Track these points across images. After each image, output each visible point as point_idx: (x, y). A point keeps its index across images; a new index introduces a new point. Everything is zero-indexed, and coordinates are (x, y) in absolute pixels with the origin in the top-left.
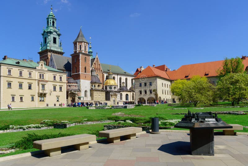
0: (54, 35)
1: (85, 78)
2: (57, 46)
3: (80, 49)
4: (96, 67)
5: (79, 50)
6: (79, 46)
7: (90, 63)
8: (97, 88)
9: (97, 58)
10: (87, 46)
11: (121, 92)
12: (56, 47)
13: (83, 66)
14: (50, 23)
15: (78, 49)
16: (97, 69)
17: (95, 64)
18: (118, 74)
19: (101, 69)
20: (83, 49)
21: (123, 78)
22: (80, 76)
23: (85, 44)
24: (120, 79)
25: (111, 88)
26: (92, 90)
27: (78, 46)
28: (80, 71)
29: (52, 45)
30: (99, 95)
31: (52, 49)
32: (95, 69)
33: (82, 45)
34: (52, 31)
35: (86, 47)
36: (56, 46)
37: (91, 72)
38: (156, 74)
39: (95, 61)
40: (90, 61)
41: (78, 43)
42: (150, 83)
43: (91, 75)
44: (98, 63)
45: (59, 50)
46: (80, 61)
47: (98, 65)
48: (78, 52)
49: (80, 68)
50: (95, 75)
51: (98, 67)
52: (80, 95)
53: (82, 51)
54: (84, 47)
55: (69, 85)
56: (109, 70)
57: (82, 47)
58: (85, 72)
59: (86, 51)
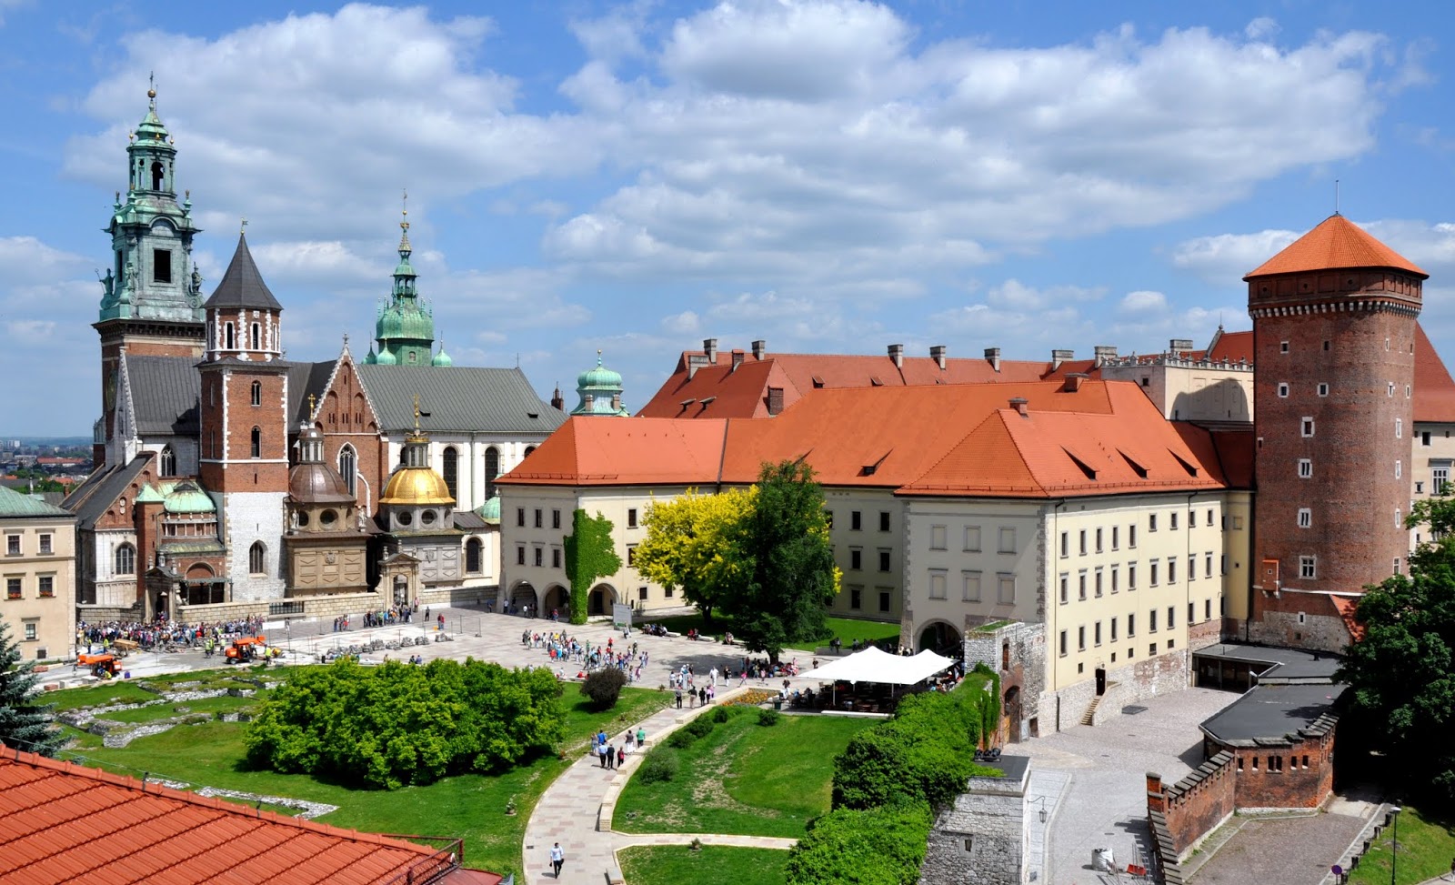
0: (161, 238)
1: (255, 481)
2: (179, 292)
3: (230, 346)
4: (343, 409)
5: (225, 349)
6: (222, 331)
7: (285, 406)
8: (317, 527)
9: (347, 364)
10: (264, 325)
12: (169, 298)
13: (241, 428)
14: (142, 174)
15: (222, 345)
16: (346, 419)
17: (332, 393)
18: (474, 438)
19: (374, 413)
20: (243, 341)
21: (512, 450)
22: (226, 478)
23: (256, 314)
25: (407, 520)
26: (289, 545)
27: (218, 327)
28: (226, 455)
29: (149, 291)
30: (330, 563)
31: (148, 313)
32: (332, 419)
33: (237, 324)
34: (145, 219)
35: (260, 329)
36: (170, 292)
37: (286, 451)
38: (580, 472)
39: (331, 381)
40: (282, 395)
41: (217, 317)
42: (556, 515)
43: (287, 466)
44: (350, 389)
45: (186, 315)
46: (226, 404)
47: (350, 396)
48: (218, 357)
49: (225, 437)
50: (319, 459)
51: (350, 408)
52: (224, 564)
53: (239, 353)
54: (248, 332)
55: (169, 525)
56: (428, 415)
57: (237, 335)
58: (253, 455)
59: (260, 350)
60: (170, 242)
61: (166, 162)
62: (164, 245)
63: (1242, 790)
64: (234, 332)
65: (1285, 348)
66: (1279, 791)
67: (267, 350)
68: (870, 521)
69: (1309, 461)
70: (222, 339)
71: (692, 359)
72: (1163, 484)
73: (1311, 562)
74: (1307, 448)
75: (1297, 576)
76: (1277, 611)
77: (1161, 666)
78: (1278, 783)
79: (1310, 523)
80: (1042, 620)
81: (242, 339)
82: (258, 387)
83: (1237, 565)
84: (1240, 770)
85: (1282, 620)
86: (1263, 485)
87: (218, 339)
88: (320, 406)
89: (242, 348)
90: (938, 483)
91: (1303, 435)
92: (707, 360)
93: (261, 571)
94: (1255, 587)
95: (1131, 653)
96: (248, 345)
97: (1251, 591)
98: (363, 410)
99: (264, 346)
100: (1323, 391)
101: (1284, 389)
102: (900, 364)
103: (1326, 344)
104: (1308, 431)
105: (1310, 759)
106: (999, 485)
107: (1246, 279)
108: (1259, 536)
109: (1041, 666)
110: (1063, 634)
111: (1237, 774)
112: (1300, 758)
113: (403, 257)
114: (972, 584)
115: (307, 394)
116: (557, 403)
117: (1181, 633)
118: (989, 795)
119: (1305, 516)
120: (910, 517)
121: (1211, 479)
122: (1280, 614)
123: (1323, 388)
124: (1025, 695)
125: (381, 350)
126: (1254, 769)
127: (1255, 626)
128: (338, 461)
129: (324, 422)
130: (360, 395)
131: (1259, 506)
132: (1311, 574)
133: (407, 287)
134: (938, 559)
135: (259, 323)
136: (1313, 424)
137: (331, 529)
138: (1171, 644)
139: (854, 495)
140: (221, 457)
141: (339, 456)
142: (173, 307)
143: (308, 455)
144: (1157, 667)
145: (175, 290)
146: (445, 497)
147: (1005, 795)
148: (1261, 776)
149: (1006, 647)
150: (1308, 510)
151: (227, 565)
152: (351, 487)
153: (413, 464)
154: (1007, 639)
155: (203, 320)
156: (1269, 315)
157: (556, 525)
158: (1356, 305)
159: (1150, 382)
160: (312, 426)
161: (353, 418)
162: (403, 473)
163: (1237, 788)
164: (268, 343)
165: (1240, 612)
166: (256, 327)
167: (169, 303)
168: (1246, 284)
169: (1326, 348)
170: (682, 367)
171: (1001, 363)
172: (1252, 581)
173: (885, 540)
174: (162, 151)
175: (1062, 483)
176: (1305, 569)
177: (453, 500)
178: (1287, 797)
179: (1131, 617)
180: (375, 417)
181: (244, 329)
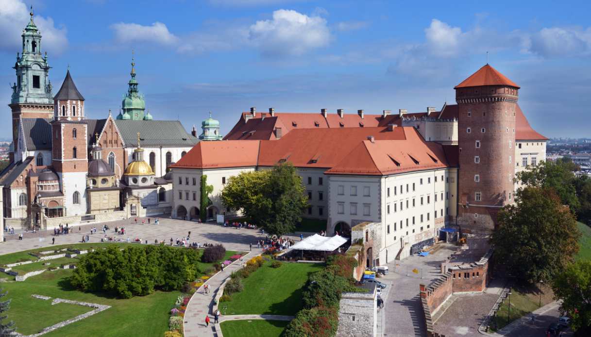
0: (36, 71)
1: (75, 168)
2: (43, 92)
3: (64, 115)
4: (109, 138)
5: (62, 115)
6: (60, 109)
7: (86, 138)
8: (100, 185)
9: (111, 121)
10: (77, 106)
12: (39, 94)
13: (69, 147)
15: (60, 114)
16: (111, 142)
17: (105, 132)
20: (69, 113)
21: (177, 152)
22: (63, 167)
23: (74, 102)
24: (169, 155)
26: (88, 191)
27: (59, 107)
28: (63, 158)
29: (31, 92)
30: (104, 199)
31: (31, 100)
32: (105, 142)
33: (67, 106)
34: (29, 63)
35: (76, 108)
37: (87, 156)
38: (203, 163)
39: (105, 127)
40: (85, 134)
41: (59, 103)
42: (194, 180)
43: (87, 161)
44: (112, 130)
45: (46, 101)
46: (63, 138)
47: (112, 133)
48: (59, 119)
49: (62, 151)
50: (100, 158)
51: (112, 138)
52: (62, 201)
53: (67, 117)
54: (71, 109)
55: (40, 186)
56: (143, 140)
57: (67, 110)
58: (74, 158)
59: (76, 116)
60: (40, 72)
61: (37, 41)
62: (37, 74)
63: (455, 285)
64: (65, 109)
65: (469, 114)
66: (468, 285)
68: (315, 180)
69: (478, 157)
70: (61, 112)
71: (246, 116)
72: (425, 167)
73: (479, 195)
74: (478, 152)
75: (474, 200)
76: (467, 213)
77: (425, 235)
78: (467, 283)
79: (479, 180)
80: (380, 222)
82: (75, 131)
83: (453, 196)
84: (454, 279)
85: (469, 217)
86: (462, 166)
87: (59, 112)
88: (100, 137)
89: (69, 115)
90: (340, 169)
91: (476, 147)
92: (252, 116)
93: (78, 203)
94: (459, 204)
95: (414, 231)
96: (71, 114)
97: (458, 205)
98: (117, 138)
99: (78, 115)
100: (483, 131)
101: (469, 130)
102: (326, 116)
103: (484, 113)
104: (478, 146)
105: (479, 274)
106: (363, 170)
107: (455, 89)
108: (460, 185)
109: (380, 239)
110: (388, 226)
111: (453, 280)
112: (476, 274)
113: (132, 77)
114: (353, 208)
115: (95, 133)
116: (194, 133)
117: (432, 222)
118: (361, 299)
119: (477, 178)
120: (330, 182)
121: (443, 164)
122: (468, 214)
123: (483, 130)
124: (374, 250)
125: (124, 113)
126: (460, 278)
127: (459, 218)
128: (108, 159)
129: (102, 143)
130: (117, 133)
131: (461, 173)
132: (479, 199)
133: (134, 88)
134: (341, 199)
135: (75, 106)
136: (480, 143)
137: (105, 186)
138: (428, 227)
139: (309, 171)
140: (61, 158)
141: (108, 157)
142: (41, 98)
143: (96, 157)
144: (423, 236)
145: (41, 91)
146: (150, 172)
147: (367, 299)
148: (462, 280)
149: (367, 233)
150: (478, 175)
151: (64, 201)
152: (113, 169)
153: (138, 159)
154: (367, 230)
155: (53, 103)
156: (464, 102)
157: (194, 184)
158: (495, 99)
159: (420, 127)
160: (97, 145)
161: (113, 142)
162: (134, 163)
163: (453, 285)
164: (79, 113)
165: (454, 213)
166: (74, 107)
167: (39, 96)
168: (455, 90)
169: (484, 115)
170: (242, 119)
171: (364, 115)
172: (458, 202)
173: (321, 188)
174: (36, 36)
175: (388, 169)
176: (477, 197)
177: (153, 173)
178: (471, 288)
179: (414, 218)
180: (122, 141)
181: (69, 108)
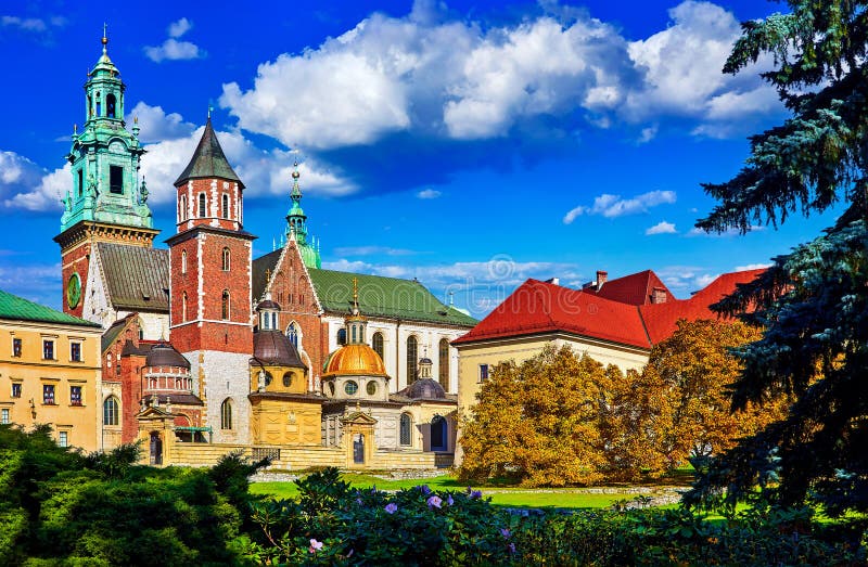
0: (116, 156)
1: (226, 342)
2: (128, 202)
3: (203, 214)
4: (289, 290)
5: (198, 217)
6: (195, 201)
7: (250, 274)
8: (279, 386)
9: (292, 248)
10: (232, 197)
11: (405, 408)
12: (122, 207)
13: (214, 289)
14: (98, 104)
15: (195, 214)
17: (280, 273)
18: (399, 322)
19: (314, 297)
21: (429, 339)
23: (226, 185)
24: (412, 342)
25: (352, 387)
26: (254, 397)
27: (191, 198)
28: (200, 314)
29: (106, 200)
31: (107, 218)
33: (210, 194)
35: (229, 199)
36: (123, 202)
37: (250, 316)
39: (279, 262)
40: (248, 264)
41: (190, 188)
43: (252, 329)
44: (295, 271)
45: (137, 222)
46: (200, 267)
47: (295, 277)
49: (200, 298)
50: (277, 328)
51: (295, 289)
52: (200, 417)
53: (210, 219)
54: (219, 201)
55: (152, 378)
57: (210, 203)
58: (223, 317)
59: (229, 218)
60: (126, 160)
61: (118, 94)
64: (206, 201)
67: (236, 219)
70: (195, 209)
81: (214, 209)
82: (227, 254)
87: (191, 208)
89: (214, 215)
96: (219, 213)
98: (306, 292)
99: (233, 215)
133: (298, 226)
135: (228, 195)
137: (290, 389)
140: (196, 316)
141: (287, 332)
142: (126, 214)
151: (203, 418)
161: (297, 298)
162: (346, 348)
164: (236, 213)
166: (225, 197)
167: (123, 211)
180: (317, 299)
181: (215, 199)
